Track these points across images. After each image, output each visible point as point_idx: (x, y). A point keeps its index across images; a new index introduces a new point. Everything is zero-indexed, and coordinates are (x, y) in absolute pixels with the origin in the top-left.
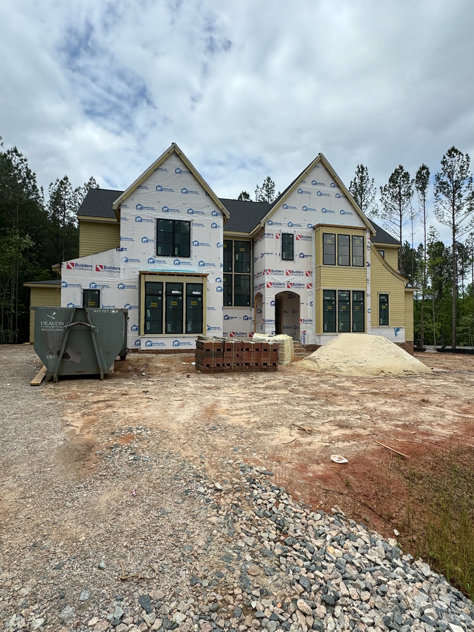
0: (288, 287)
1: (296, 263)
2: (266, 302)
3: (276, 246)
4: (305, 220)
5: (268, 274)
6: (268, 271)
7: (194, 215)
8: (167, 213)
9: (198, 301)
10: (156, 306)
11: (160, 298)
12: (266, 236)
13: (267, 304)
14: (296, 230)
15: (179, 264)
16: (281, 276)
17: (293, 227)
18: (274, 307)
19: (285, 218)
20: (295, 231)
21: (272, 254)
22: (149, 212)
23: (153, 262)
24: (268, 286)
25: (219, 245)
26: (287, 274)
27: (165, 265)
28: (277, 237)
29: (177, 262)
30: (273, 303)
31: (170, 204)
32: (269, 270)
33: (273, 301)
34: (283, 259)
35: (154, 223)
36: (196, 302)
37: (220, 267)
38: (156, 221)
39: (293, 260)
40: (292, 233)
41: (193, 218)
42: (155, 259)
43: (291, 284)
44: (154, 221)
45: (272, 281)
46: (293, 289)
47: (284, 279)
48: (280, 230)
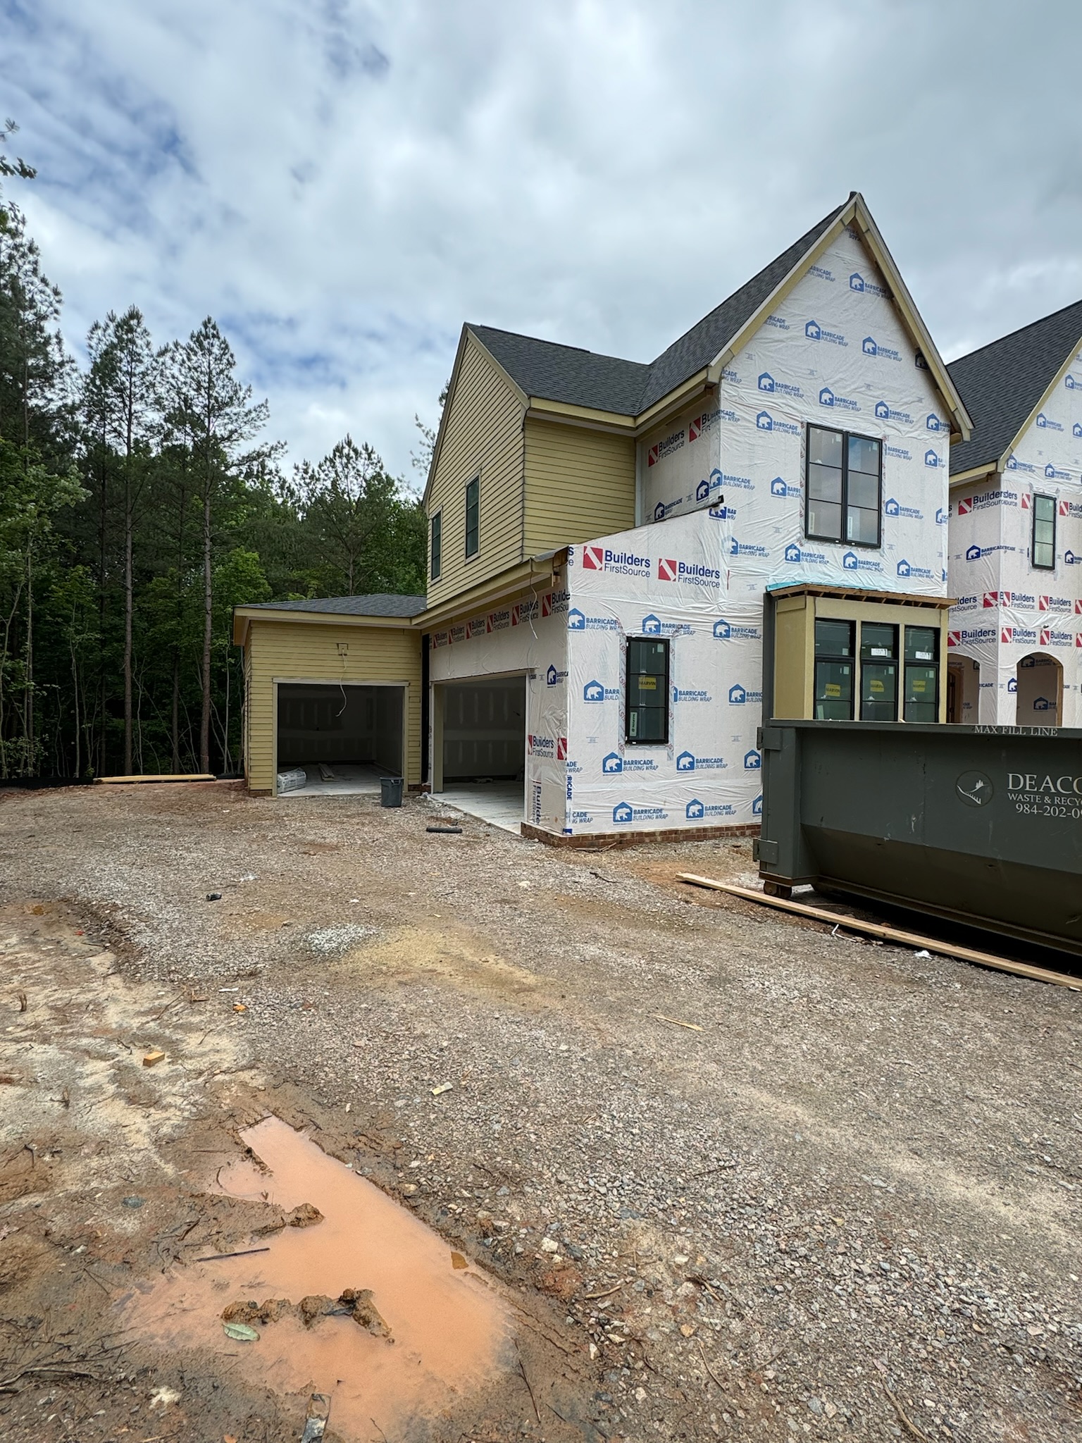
0: (1043, 642)
1: (1059, 576)
2: (999, 682)
3: (1022, 528)
4: (1076, 462)
5: (1005, 604)
6: (1005, 597)
7: (890, 421)
8: (829, 410)
9: (927, 680)
10: (838, 695)
11: (846, 670)
12: (1002, 498)
13: (1002, 687)
14: (1060, 487)
15: (855, 566)
16: (1031, 612)
17: (1055, 479)
18: (1014, 696)
19: (1040, 453)
20: (1058, 491)
21: (1013, 549)
22: (790, 400)
23: (798, 558)
24: (1004, 640)
25: (940, 515)
26: (1042, 608)
27: (822, 567)
28: (1024, 506)
29: (850, 560)
30: (1013, 685)
31: (836, 382)
32: (1007, 594)
33: (1013, 680)
34: (1035, 566)
35: (799, 438)
36: (923, 683)
37: (940, 580)
38: (805, 430)
39: (1052, 568)
40: (1055, 495)
41: (889, 431)
42: (803, 550)
43: (1047, 633)
44: (799, 430)
45: (1013, 625)
46: (1050, 650)
47: (1033, 620)
48: (1031, 486)
